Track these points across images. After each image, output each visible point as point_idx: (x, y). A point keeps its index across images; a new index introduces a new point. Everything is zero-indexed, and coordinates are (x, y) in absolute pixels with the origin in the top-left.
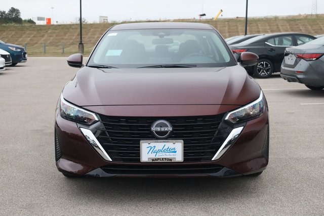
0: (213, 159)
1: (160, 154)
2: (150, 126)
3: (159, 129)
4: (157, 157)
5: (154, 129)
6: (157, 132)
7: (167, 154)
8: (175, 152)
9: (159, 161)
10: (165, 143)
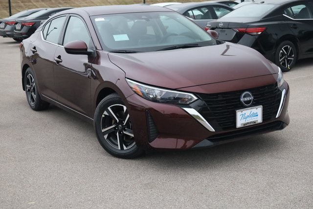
0: (277, 117)
1: (248, 119)
2: (239, 98)
3: (246, 99)
4: (247, 122)
5: (242, 100)
6: (245, 102)
7: (252, 118)
8: (257, 116)
9: (248, 125)
10: (251, 110)
